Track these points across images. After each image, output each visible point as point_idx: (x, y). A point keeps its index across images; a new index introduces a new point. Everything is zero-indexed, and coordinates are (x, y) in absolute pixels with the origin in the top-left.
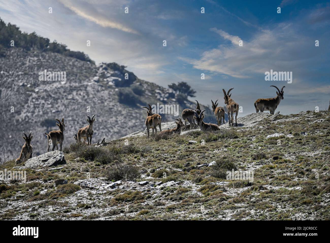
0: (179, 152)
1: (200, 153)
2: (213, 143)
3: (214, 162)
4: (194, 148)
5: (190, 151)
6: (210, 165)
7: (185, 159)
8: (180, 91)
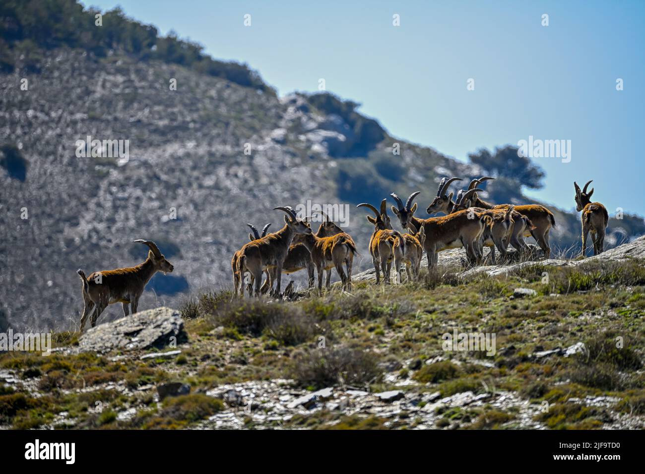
0: (489, 317)
1: (545, 321)
2: (580, 297)
3: (580, 344)
4: (527, 308)
5: (517, 316)
6: (568, 352)
7: (504, 335)
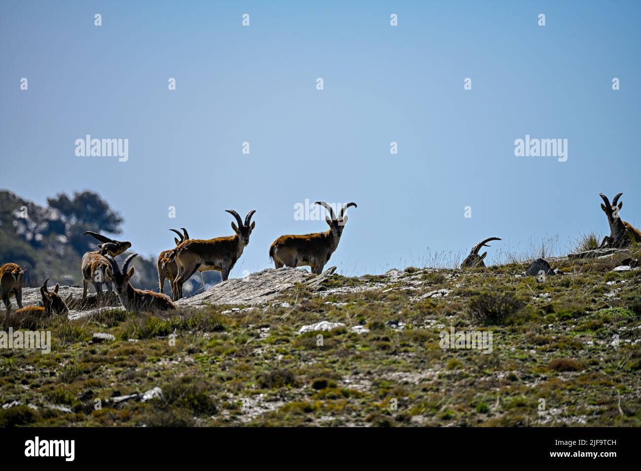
0: (67, 362)
1: (123, 366)
2: (157, 342)
3: (157, 390)
4: (105, 353)
5: (95, 361)
6: (145, 397)
7: (82, 380)
8: (78, 217)
